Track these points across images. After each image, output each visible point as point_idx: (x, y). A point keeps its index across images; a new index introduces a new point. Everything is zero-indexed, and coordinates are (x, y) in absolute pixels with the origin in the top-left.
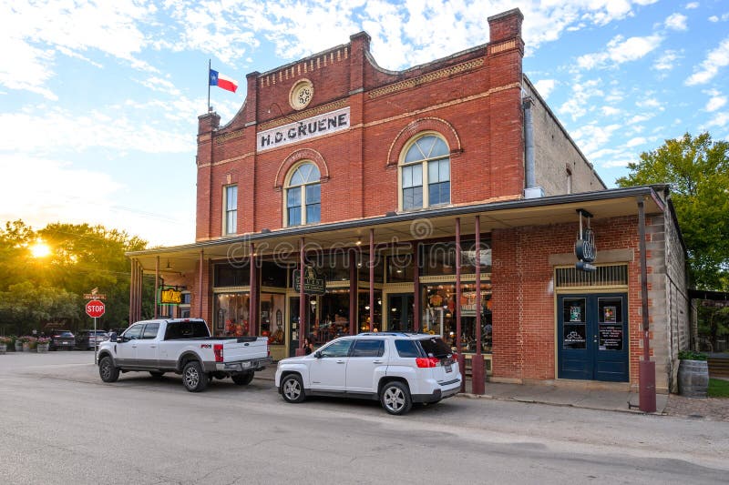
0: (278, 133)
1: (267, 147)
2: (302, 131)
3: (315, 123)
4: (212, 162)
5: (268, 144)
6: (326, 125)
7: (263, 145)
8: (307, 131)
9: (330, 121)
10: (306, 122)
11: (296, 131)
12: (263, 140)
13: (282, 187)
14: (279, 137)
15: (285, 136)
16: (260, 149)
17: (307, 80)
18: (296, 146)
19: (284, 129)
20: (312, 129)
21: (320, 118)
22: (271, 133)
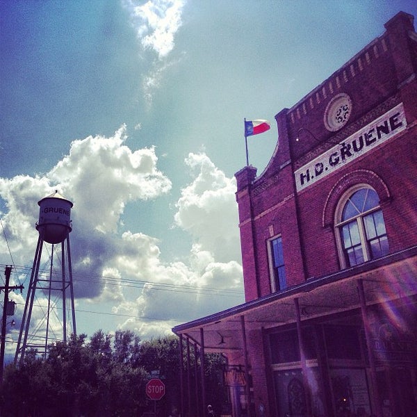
0: (317, 165)
1: (307, 184)
2: (345, 152)
3: (361, 138)
4: (253, 216)
5: (308, 180)
6: (375, 135)
7: (302, 183)
8: (352, 151)
9: (379, 129)
10: (349, 140)
11: (339, 155)
12: (302, 177)
13: (332, 225)
14: (319, 169)
15: (326, 164)
16: (300, 188)
17: (343, 94)
18: (341, 172)
19: (324, 158)
20: (358, 146)
21: (366, 129)
22: (310, 166)
